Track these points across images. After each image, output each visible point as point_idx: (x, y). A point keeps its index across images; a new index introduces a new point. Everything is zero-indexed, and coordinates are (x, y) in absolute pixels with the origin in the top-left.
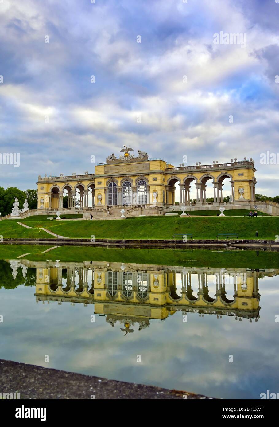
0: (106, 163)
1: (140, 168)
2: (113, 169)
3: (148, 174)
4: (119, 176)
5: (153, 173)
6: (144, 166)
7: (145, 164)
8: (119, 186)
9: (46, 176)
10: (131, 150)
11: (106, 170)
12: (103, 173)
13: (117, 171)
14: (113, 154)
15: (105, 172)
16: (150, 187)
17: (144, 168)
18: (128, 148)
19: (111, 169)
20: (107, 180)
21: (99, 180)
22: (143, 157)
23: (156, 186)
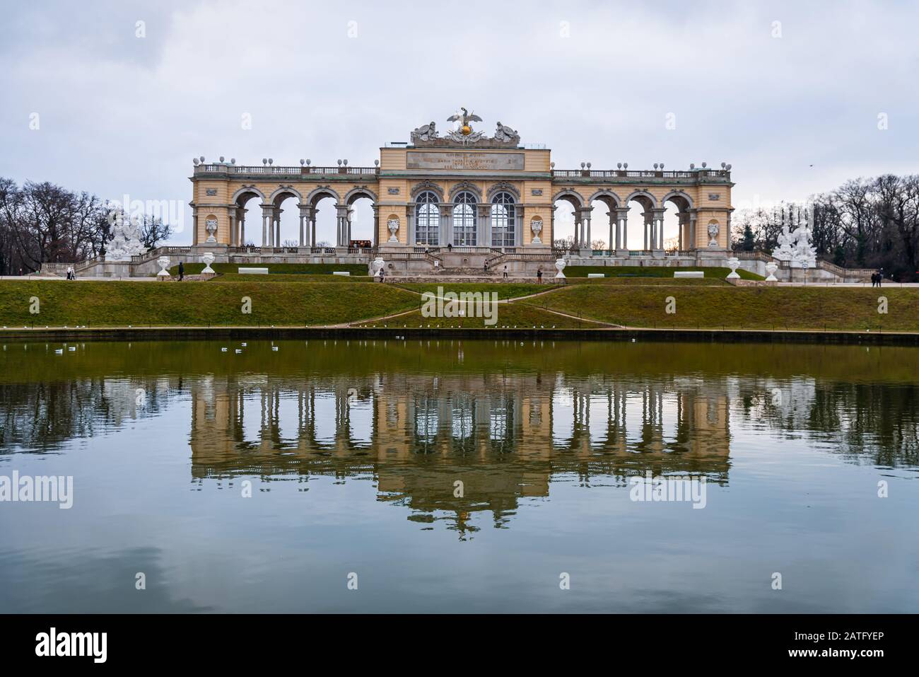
0: (411, 144)
1: (498, 164)
2: (431, 160)
3: (521, 180)
4: (447, 179)
5: (534, 179)
6: (510, 160)
7: (513, 156)
8: (446, 201)
9: (222, 161)
10: (476, 118)
11: (411, 161)
12: (405, 168)
13: (441, 165)
14: (433, 125)
15: (409, 167)
16: (525, 209)
17: (510, 165)
18: (469, 114)
19: (425, 160)
20: (414, 185)
21: (393, 184)
22: (507, 139)
23: (541, 209)
